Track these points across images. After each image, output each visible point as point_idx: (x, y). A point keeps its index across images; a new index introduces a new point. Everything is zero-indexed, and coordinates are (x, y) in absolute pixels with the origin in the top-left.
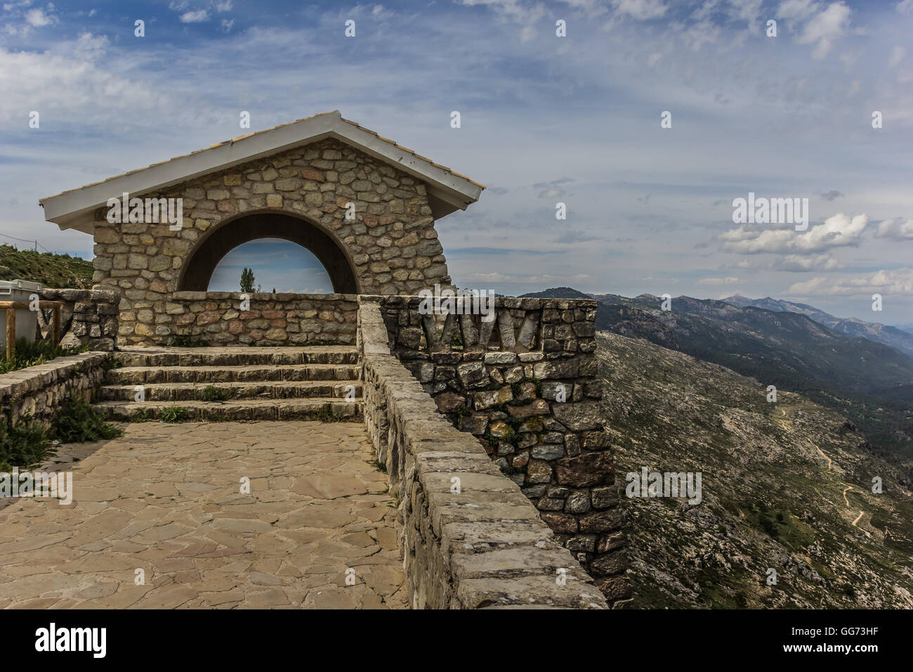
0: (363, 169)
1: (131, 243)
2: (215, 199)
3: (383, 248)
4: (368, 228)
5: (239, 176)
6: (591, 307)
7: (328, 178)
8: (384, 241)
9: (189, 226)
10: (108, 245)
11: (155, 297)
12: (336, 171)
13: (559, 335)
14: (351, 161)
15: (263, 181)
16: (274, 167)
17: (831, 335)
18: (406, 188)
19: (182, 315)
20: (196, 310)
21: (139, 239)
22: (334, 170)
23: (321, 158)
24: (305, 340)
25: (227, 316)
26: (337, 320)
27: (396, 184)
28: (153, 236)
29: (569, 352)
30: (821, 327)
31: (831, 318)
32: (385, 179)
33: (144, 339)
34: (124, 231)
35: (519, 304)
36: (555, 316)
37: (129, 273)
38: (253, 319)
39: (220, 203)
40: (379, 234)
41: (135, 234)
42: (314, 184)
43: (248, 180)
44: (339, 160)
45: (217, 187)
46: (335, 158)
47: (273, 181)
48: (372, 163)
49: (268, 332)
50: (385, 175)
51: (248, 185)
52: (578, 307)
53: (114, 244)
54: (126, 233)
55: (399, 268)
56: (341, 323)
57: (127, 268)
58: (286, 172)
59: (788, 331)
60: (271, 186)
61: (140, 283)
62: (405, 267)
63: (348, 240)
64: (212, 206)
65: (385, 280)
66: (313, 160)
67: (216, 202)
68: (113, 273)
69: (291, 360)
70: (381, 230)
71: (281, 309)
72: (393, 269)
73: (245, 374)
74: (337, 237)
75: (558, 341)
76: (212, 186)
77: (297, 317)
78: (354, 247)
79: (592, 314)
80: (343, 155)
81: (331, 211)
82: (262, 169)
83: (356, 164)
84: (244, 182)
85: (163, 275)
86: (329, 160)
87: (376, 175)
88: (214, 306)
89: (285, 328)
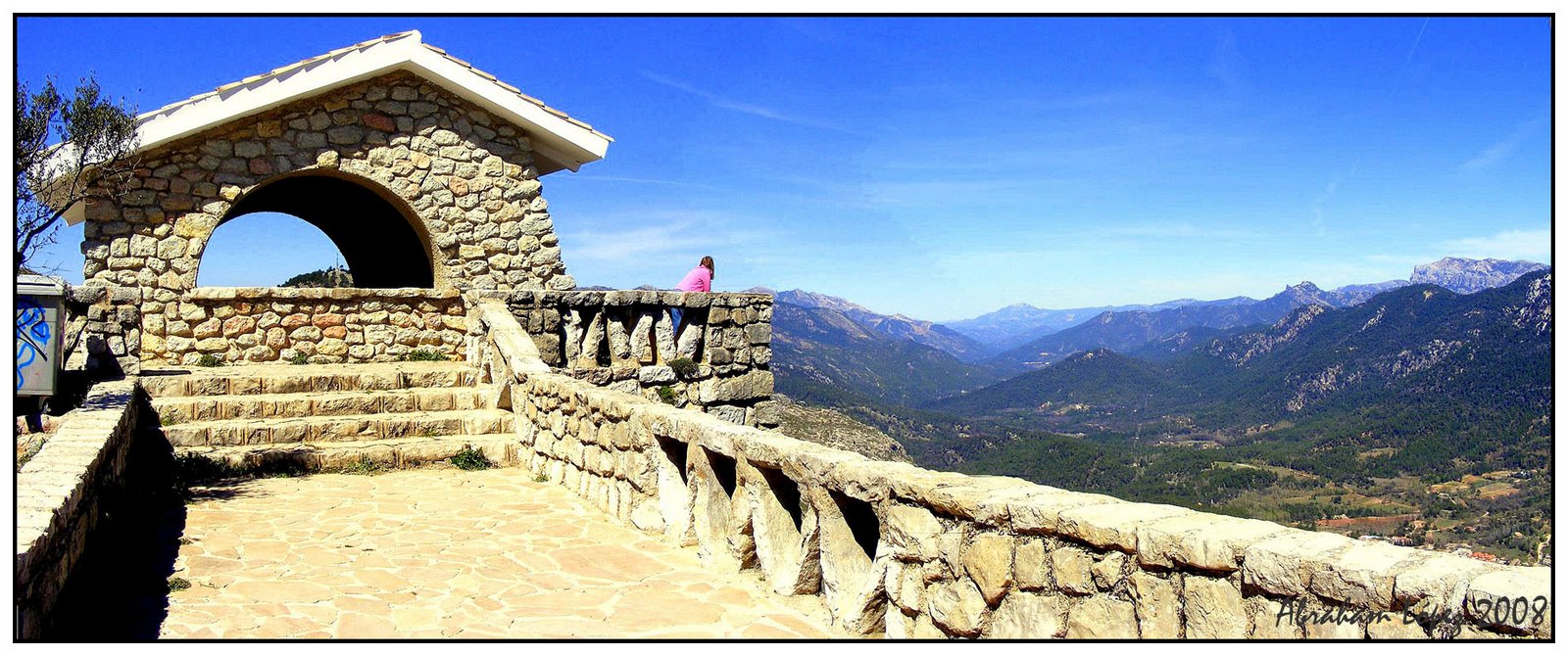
0: (447, 114)
1: (133, 220)
2: (246, 155)
3: (476, 224)
4: (455, 195)
5: (278, 122)
6: (766, 303)
7: (399, 126)
8: (476, 215)
9: (211, 195)
10: (104, 223)
11: (166, 296)
12: (410, 117)
13: (729, 342)
14: (430, 102)
15: (310, 130)
16: (325, 110)
17: (873, 336)
18: (505, 141)
19: (202, 321)
20: (222, 315)
21: (145, 214)
22: (407, 115)
23: (389, 98)
24: (372, 353)
25: (265, 321)
26: (414, 325)
27: (491, 135)
28: (162, 209)
29: (740, 364)
30: (861, 325)
31: (874, 316)
32: (476, 127)
33: (152, 355)
34: (123, 202)
35: (681, 300)
36: (724, 315)
37: (131, 261)
38: (300, 326)
39: (252, 161)
40: (469, 205)
41: (139, 206)
42: (381, 135)
43: (290, 128)
44: (414, 101)
45: (248, 139)
46: (409, 98)
47: (324, 131)
48: (459, 106)
49: (320, 343)
50: (477, 123)
51: (290, 135)
52: (750, 304)
53: (112, 221)
54: (128, 206)
55: (497, 252)
56: (422, 330)
57: (129, 255)
58: (340, 119)
59: (822, 331)
60: (322, 137)
61: (145, 275)
62: (505, 251)
63: (430, 212)
64: (241, 166)
65: (479, 269)
66: (378, 101)
67: (248, 160)
68: (109, 262)
69: (384, 382)
70: (472, 199)
71: (338, 312)
72: (489, 253)
73: (331, 404)
74: (414, 208)
75: (727, 349)
76: (241, 138)
77: (360, 322)
78: (438, 223)
79: (768, 312)
80: (419, 95)
81: (404, 173)
82: (310, 113)
83: (437, 107)
84: (284, 132)
85: (177, 263)
86: (401, 102)
87: (465, 122)
88: (247, 309)
89: (344, 338)
